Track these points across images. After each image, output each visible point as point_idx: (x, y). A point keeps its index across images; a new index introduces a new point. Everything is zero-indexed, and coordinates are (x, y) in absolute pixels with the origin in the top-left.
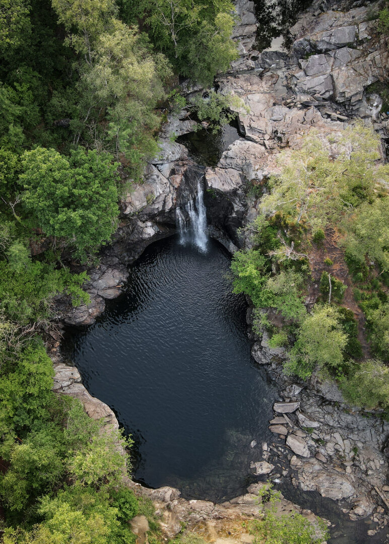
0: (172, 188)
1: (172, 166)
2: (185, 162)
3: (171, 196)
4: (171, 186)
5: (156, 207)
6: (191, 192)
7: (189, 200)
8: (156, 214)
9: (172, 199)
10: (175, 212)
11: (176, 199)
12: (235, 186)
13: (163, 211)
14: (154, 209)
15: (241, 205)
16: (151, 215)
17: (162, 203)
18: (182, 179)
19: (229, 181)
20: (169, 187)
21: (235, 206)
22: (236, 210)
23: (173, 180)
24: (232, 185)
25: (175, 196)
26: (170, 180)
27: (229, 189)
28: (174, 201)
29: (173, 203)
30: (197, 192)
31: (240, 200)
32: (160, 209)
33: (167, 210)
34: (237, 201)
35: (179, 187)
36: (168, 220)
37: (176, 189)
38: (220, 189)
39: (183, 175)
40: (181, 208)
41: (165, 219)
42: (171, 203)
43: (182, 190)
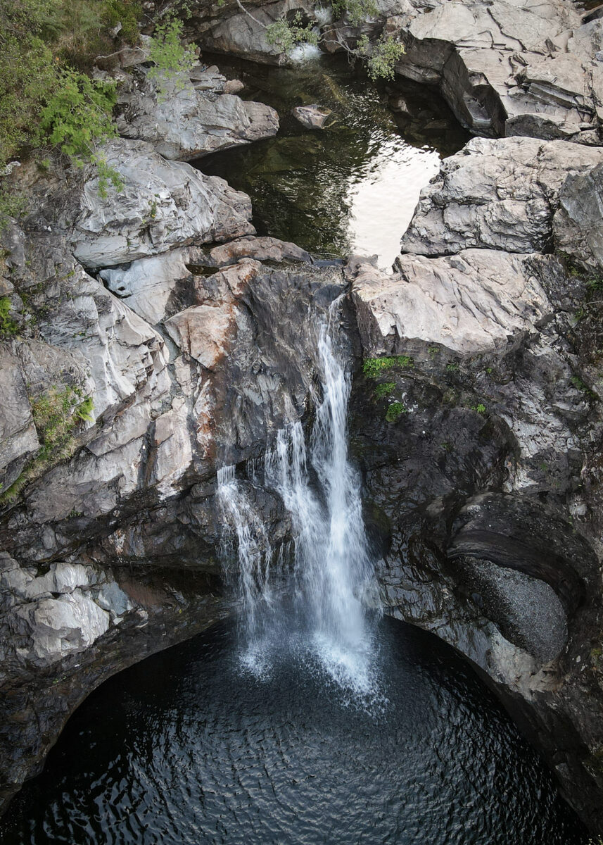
0: (184, 372)
1: (178, 265)
2: (239, 246)
3: (182, 409)
4: (179, 362)
5: (107, 472)
6: (290, 380)
7: (280, 423)
8: (110, 516)
9: (193, 427)
10: (212, 497)
11: (212, 426)
12: (517, 323)
13: (147, 492)
14: (92, 489)
15: (555, 423)
16: (82, 523)
17: (134, 453)
18: (234, 326)
19: (483, 298)
20: (171, 368)
21: (523, 431)
22: (529, 450)
23: (189, 331)
24: (501, 315)
25: (203, 408)
26: (172, 332)
27: (489, 340)
28: (204, 437)
29: (196, 445)
30: (317, 380)
31: (549, 397)
32: (129, 487)
33: (167, 491)
34: (531, 406)
35: (221, 360)
36: (178, 544)
37: (208, 372)
38: (446, 343)
39: (238, 301)
40: (241, 472)
41: (161, 540)
42: (188, 450)
43: (237, 375)
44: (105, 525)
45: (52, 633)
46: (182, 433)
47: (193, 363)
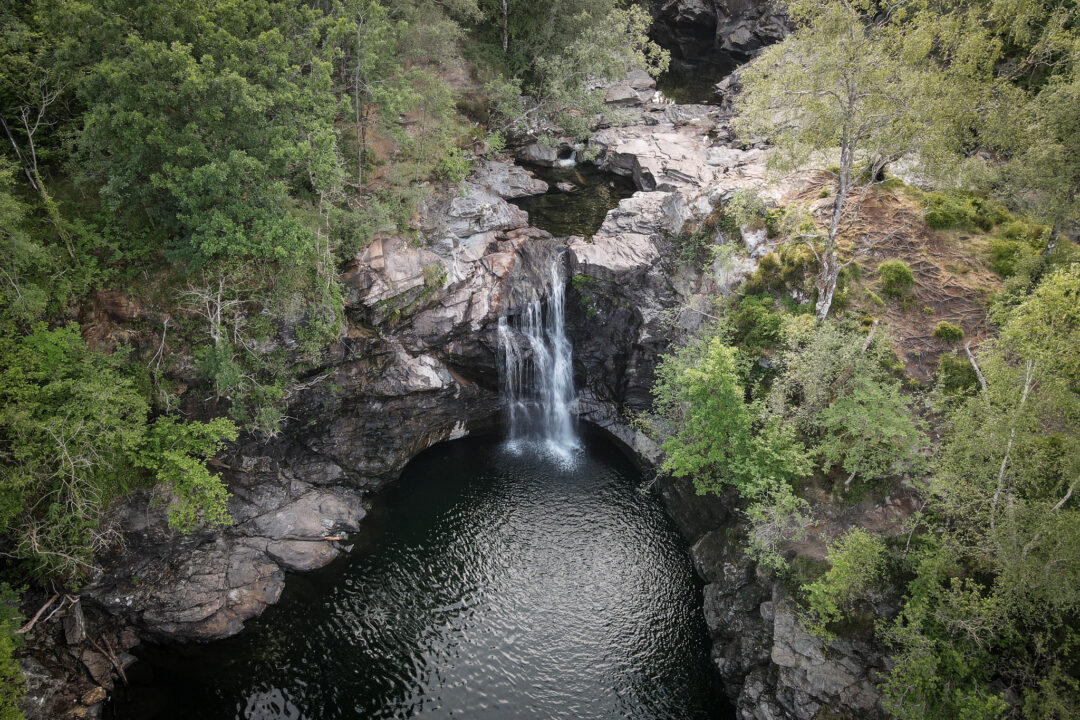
0: (489, 279)
1: (491, 236)
2: (520, 231)
3: (486, 292)
4: (487, 274)
5: (449, 313)
6: (537, 282)
7: (529, 300)
8: (448, 335)
9: (490, 299)
10: (495, 330)
11: (498, 300)
12: (643, 261)
13: (466, 324)
14: (442, 321)
15: (660, 307)
16: (436, 338)
17: (462, 308)
18: (513, 261)
19: (628, 251)
20: (483, 277)
21: (645, 312)
22: (647, 320)
23: (493, 262)
24: (635, 258)
25: (496, 291)
26: (485, 263)
27: (628, 266)
28: (495, 304)
29: (490, 306)
30: (549, 285)
31: (657, 295)
32: (459, 321)
33: (476, 327)
34: (649, 300)
35: (506, 274)
36: (478, 352)
37: (499, 278)
38: (608, 267)
39: (517, 251)
41: (470, 348)
42: (486, 308)
43: (512, 280)
44: (446, 339)
45: (417, 377)
46: (485, 301)
47: (493, 275)
